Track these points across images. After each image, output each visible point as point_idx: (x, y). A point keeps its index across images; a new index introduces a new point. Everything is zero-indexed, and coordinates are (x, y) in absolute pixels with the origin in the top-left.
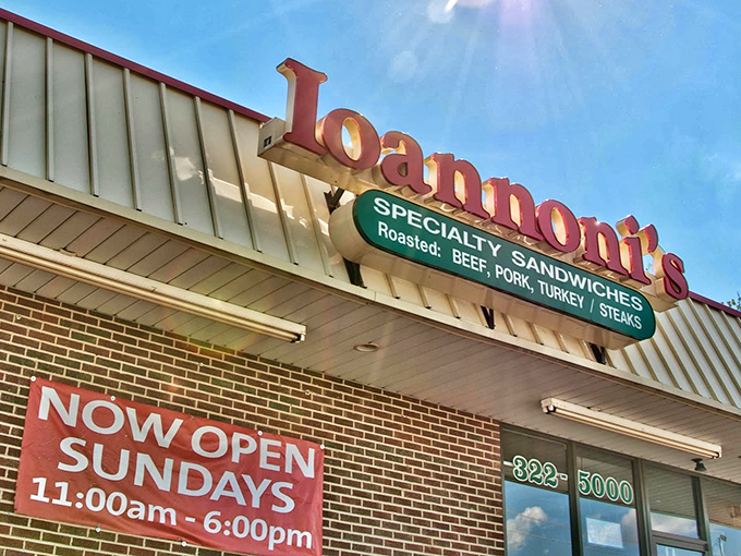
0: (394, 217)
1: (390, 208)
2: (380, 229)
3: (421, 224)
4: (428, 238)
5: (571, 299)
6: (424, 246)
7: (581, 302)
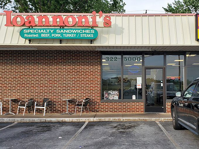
0: (28, 32)
1: (27, 31)
2: (25, 35)
3: (34, 32)
4: (36, 34)
5: (72, 36)
6: (35, 36)
7: (75, 35)
